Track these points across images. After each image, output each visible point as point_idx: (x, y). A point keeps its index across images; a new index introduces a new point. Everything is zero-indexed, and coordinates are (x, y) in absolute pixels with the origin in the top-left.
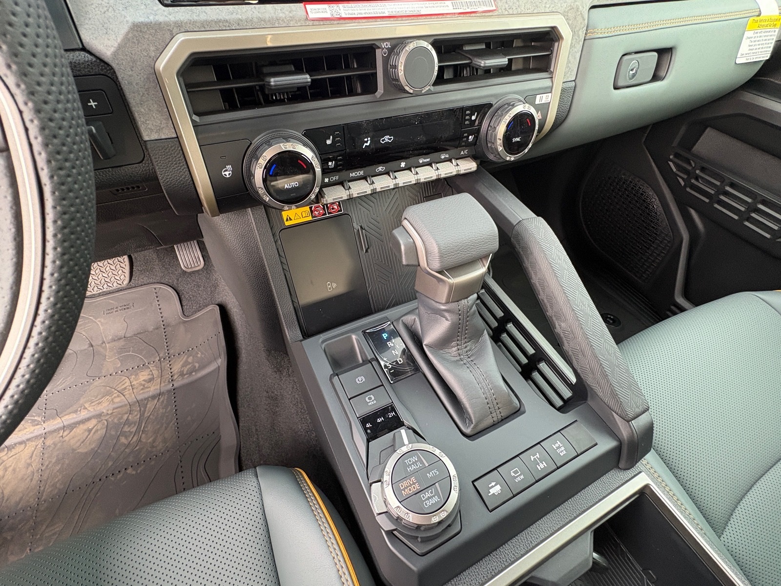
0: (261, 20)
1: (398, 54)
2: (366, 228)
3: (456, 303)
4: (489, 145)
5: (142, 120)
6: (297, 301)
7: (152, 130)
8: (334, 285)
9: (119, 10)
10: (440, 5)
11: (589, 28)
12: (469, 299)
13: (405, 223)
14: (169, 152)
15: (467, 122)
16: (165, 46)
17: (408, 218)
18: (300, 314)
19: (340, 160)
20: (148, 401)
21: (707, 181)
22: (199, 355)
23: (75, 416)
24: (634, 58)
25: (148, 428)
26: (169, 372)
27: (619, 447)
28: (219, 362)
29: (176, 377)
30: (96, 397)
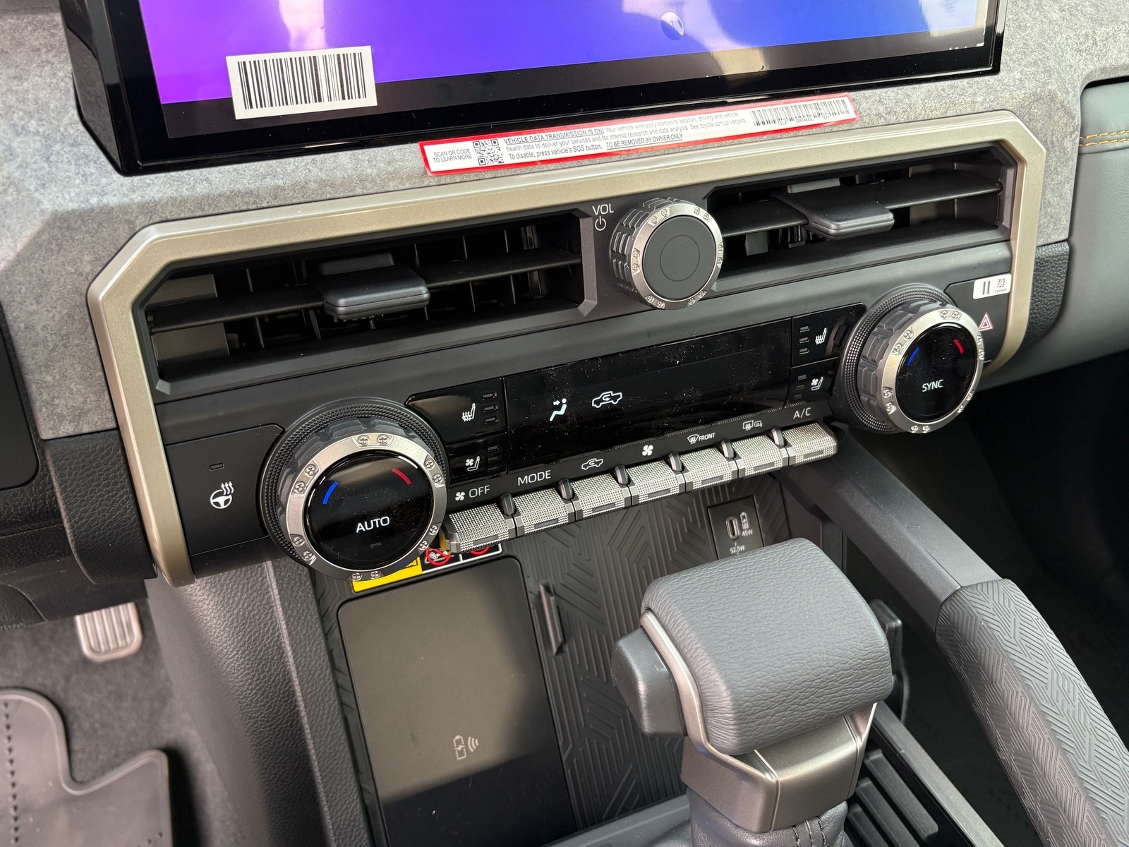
0: (323, 183)
1: (630, 231)
2: (560, 590)
3: (790, 831)
4: (864, 398)
5: (45, 397)
6: (373, 791)
7: (61, 418)
8: (473, 744)
9: (29, 190)
10: (726, 119)
11: (1089, 130)
12: (823, 818)
13: (650, 621)
14: (95, 460)
15: (804, 351)
16: (115, 251)
17: (656, 611)
18: (379, 825)
19: (494, 453)
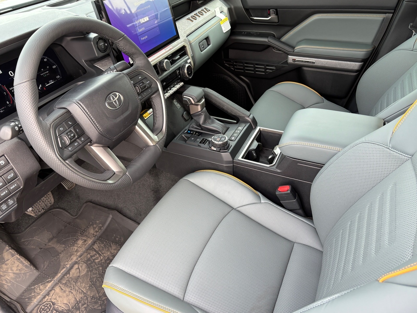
1: (163, 64)
4: (184, 76)
11: (189, 41)
15: (177, 74)
20: (92, 247)
21: (239, 65)
22: (98, 222)
23: (65, 269)
24: (201, 43)
25: (103, 252)
26: (90, 234)
27: (251, 124)
28: (111, 216)
29: (95, 234)
30: (68, 259)
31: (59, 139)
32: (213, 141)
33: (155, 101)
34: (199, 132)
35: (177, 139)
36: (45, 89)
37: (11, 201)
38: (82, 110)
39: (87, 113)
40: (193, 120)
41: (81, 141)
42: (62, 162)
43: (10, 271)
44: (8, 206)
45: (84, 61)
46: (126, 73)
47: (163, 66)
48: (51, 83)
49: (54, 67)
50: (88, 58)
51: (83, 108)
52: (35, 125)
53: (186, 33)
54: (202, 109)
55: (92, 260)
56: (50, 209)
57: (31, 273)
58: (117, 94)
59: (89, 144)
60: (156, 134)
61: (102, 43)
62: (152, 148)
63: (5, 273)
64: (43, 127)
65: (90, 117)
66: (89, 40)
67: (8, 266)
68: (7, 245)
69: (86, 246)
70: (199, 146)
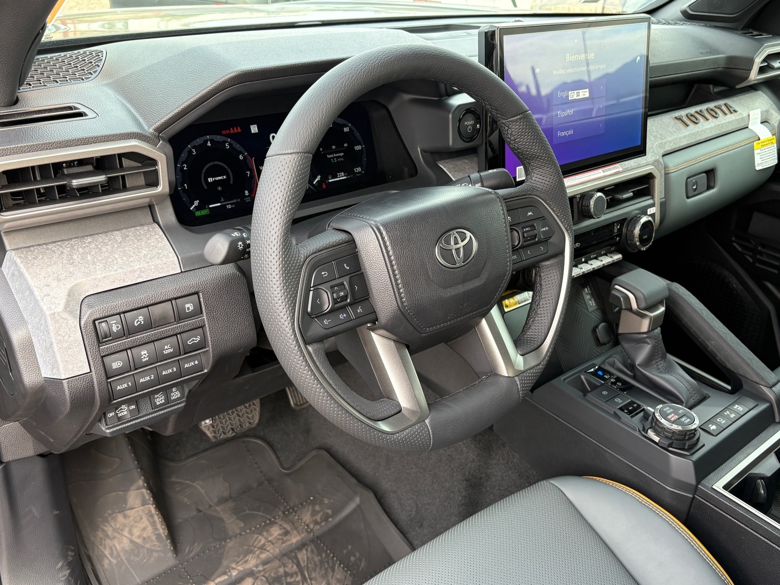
1: (592, 200)
4: (630, 241)
11: (666, 168)
12: (658, 329)
20: (295, 553)
21: (769, 256)
22: (326, 501)
23: (226, 577)
24: (693, 179)
25: (313, 575)
26: (301, 522)
27: (771, 406)
28: (357, 500)
29: (311, 526)
30: (239, 557)
31: (311, 293)
32: (658, 417)
33: (546, 276)
34: (624, 382)
35: (565, 380)
36: (324, 186)
37: (176, 393)
38: (380, 246)
39: (389, 257)
40: (618, 349)
41: (355, 312)
42: (299, 347)
43: (126, 534)
44: (168, 400)
45: (422, 150)
46: (503, 196)
47: (588, 206)
48: (341, 178)
49: (358, 148)
50: (431, 145)
51: (385, 243)
52: (276, 247)
53: (664, 148)
54: (651, 329)
55: (284, 582)
56: (246, 435)
57: (162, 555)
58: (468, 234)
59: (369, 325)
60: (521, 353)
61: (472, 122)
62: (504, 383)
63: (116, 534)
64: (289, 257)
65: (392, 266)
66: (446, 108)
67: (127, 521)
68: (143, 478)
69: (284, 545)
70: (616, 415)
